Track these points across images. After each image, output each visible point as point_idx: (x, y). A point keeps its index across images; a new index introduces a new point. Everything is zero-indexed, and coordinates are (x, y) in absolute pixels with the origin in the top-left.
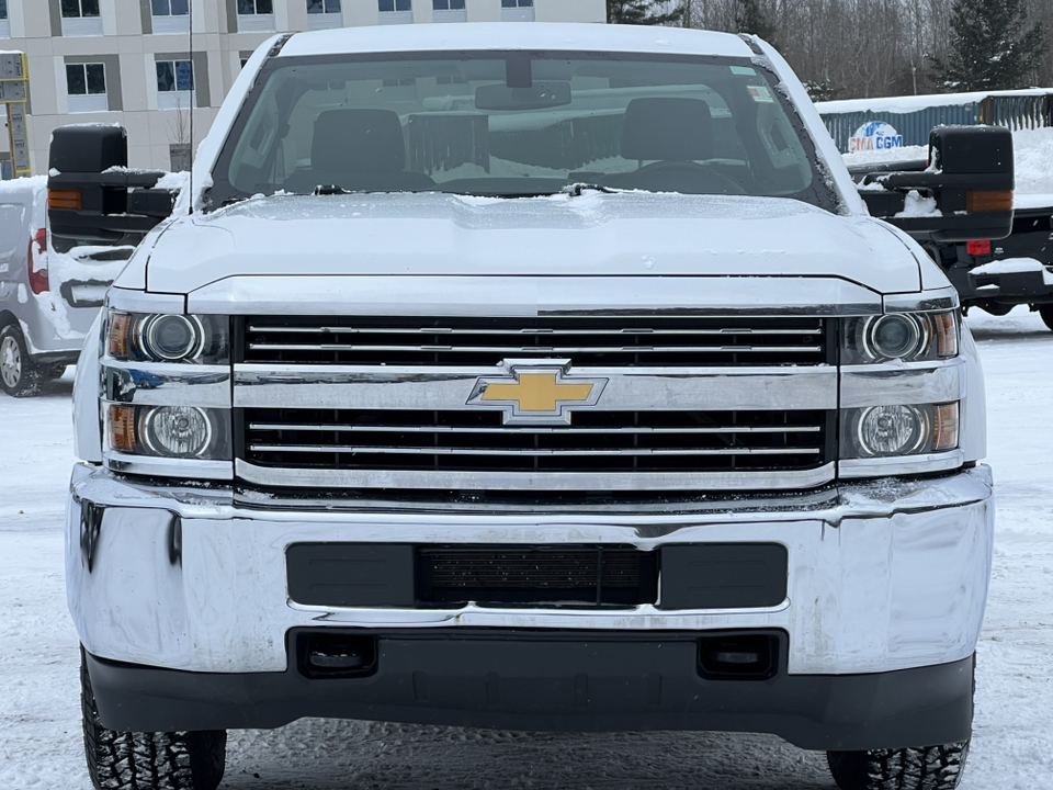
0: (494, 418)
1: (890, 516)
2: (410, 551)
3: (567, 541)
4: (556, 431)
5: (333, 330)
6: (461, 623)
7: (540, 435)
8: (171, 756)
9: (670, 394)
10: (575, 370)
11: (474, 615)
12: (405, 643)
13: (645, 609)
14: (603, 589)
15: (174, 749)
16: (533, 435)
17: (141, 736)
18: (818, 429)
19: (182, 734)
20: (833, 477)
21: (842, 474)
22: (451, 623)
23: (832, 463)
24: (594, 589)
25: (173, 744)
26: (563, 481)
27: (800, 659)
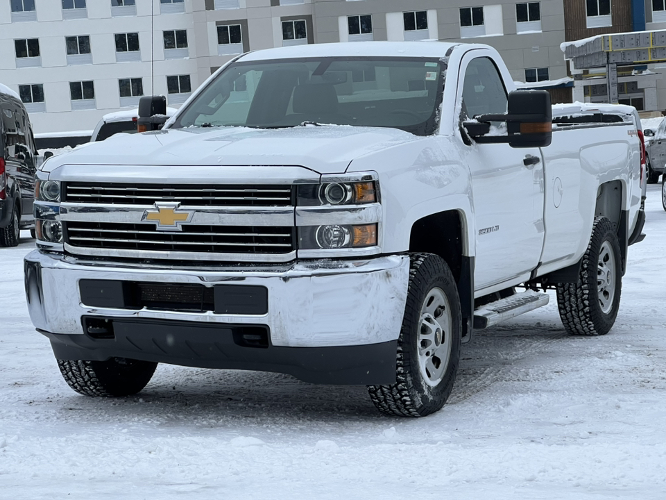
0: (153, 227)
1: (310, 276)
2: (120, 284)
3: (176, 282)
4: (177, 233)
5: (96, 188)
6: (140, 316)
7: (173, 235)
8: (87, 372)
9: (220, 218)
10: (182, 207)
11: (145, 312)
12: (121, 324)
13: (209, 313)
14: (204, 304)
15: (88, 369)
16: (170, 235)
17: (73, 363)
18: (289, 235)
19: (89, 362)
20: (295, 257)
21: (299, 256)
22: (136, 316)
23: (295, 251)
24: (200, 304)
25: (86, 367)
26: (180, 256)
27: (276, 339)
